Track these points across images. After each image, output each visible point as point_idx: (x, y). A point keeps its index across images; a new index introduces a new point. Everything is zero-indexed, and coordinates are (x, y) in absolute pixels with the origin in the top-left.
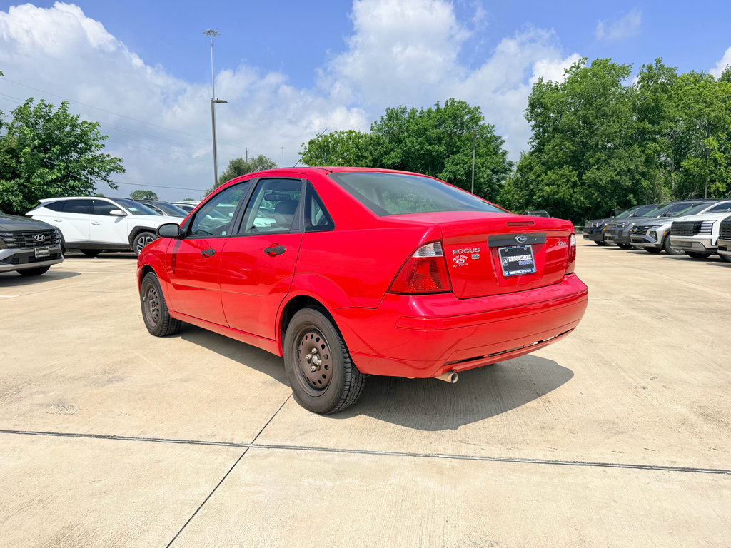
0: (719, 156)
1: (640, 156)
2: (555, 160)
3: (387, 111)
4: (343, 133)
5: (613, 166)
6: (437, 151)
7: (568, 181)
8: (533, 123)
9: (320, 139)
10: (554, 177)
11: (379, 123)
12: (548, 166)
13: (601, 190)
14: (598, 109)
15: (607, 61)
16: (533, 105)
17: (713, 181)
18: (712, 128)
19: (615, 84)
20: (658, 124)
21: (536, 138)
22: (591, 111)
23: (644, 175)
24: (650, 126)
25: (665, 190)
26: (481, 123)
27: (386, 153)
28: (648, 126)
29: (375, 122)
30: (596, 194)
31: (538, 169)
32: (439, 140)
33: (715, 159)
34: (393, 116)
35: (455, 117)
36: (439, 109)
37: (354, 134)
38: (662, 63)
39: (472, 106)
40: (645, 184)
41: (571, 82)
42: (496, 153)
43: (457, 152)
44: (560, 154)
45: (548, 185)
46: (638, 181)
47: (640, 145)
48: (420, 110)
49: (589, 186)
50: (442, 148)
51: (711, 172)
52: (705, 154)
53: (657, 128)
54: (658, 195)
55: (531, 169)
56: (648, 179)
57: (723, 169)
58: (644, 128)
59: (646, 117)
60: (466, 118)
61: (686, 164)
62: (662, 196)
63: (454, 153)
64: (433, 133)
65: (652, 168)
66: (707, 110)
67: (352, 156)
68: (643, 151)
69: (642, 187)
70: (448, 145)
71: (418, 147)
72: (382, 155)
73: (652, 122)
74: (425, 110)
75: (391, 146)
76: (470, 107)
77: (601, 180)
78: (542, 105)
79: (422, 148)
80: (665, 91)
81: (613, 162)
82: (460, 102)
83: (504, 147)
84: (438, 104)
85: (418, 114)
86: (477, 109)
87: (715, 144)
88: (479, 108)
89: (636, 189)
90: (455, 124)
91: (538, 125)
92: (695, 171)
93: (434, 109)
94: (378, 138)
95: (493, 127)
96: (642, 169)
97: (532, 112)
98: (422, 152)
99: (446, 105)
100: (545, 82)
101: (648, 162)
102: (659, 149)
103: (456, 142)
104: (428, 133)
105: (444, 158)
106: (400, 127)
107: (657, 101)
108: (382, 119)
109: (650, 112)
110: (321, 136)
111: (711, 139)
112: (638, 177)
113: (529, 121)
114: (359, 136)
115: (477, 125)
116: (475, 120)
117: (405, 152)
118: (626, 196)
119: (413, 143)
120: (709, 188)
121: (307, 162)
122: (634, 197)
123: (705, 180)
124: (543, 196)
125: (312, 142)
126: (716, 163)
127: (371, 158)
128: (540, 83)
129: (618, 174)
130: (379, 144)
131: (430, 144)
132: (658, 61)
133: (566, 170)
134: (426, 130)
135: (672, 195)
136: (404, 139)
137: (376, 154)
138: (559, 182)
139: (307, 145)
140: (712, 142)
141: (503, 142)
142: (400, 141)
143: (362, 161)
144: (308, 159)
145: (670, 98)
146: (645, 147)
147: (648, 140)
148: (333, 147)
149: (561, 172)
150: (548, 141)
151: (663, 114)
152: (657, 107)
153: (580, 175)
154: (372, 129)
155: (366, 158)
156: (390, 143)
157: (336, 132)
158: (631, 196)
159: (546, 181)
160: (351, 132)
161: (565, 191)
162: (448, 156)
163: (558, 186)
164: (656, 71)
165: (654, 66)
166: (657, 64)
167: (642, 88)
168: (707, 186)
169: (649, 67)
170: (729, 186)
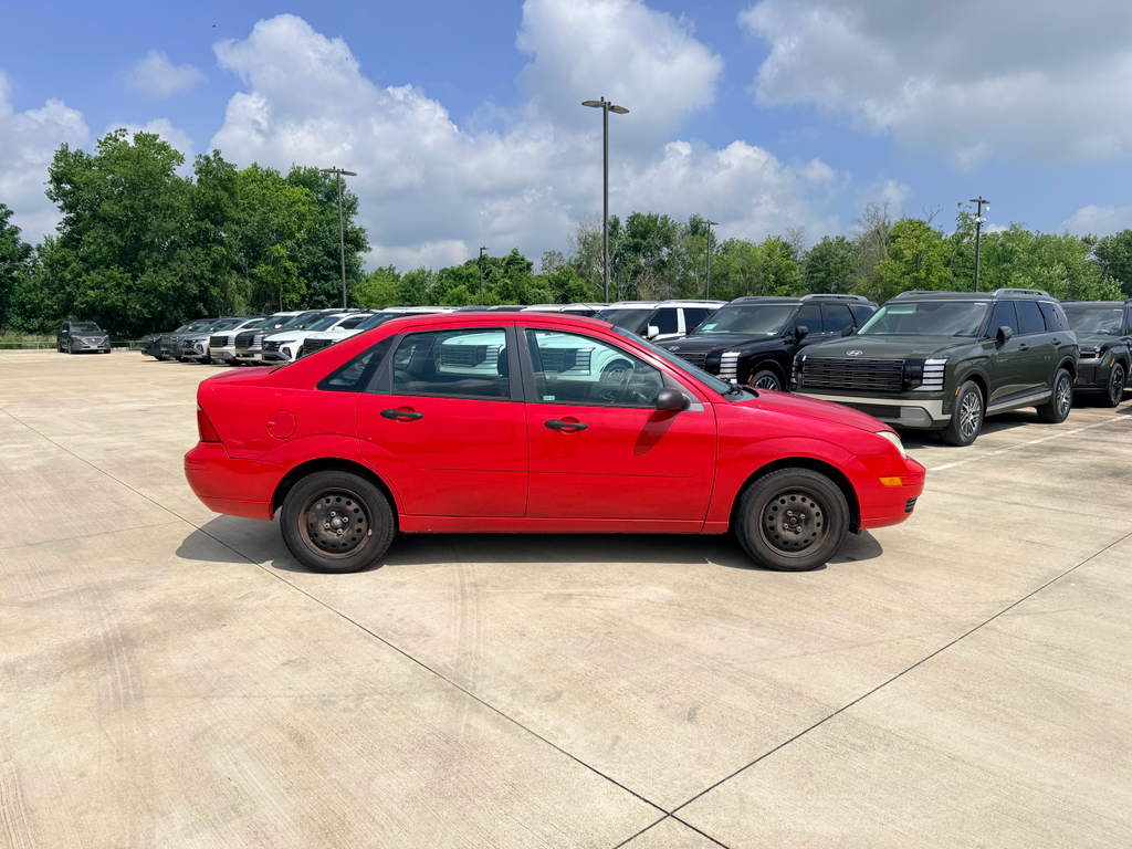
0: (289, 264)
1: (205, 260)
2: (98, 256)
7: (119, 285)
8: (61, 203)
10: (99, 278)
12: (90, 264)
13: (163, 297)
14: (146, 199)
15: (155, 137)
16: (57, 179)
17: (286, 291)
18: (280, 234)
19: (166, 170)
21: (67, 224)
22: (139, 203)
23: (212, 282)
24: (213, 226)
25: (239, 298)
28: (209, 225)
31: (76, 266)
33: (285, 268)
38: (221, 155)
40: (215, 291)
41: (107, 157)
44: (105, 249)
45: (92, 289)
46: (206, 288)
47: (204, 247)
49: (146, 292)
51: (284, 282)
52: (276, 261)
54: (232, 305)
55: (66, 265)
56: (218, 287)
58: (207, 229)
59: (208, 216)
61: (257, 271)
62: (237, 306)
65: (221, 274)
66: (271, 215)
68: (208, 255)
69: (212, 296)
73: (216, 223)
77: (160, 285)
78: (70, 182)
81: (173, 265)
87: (284, 252)
89: (204, 297)
91: (70, 207)
92: (268, 280)
96: (209, 275)
97: (58, 188)
100: (72, 150)
101: (216, 267)
102: (226, 253)
107: (217, 200)
109: (211, 212)
111: (279, 246)
112: (206, 284)
113: (54, 200)
118: (196, 306)
120: (284, 298)
122: (204, 306)
123: (279, 289)
124: (87, 302)
126: (287, 272)
128: (62, 151)
129: (181, 279)
132: (217, 153)
133: (115, 272)
135: (247, 304)
138: (107, 286)
140: (280, 250)
146: (210, 250)
147: (214, 242)
149: (109, 273)
150: (86, 231)
151: (226, 215)
152: (218, 207)
153: (134, 278)
158: (201, 305)
159: (88, 283)
161: (115, 298)
163: (106, 290)
164: (215, 165)
165: (212, 159)
166: (215, 156)
167: (199, 181)
168: (281, 296)
169: (207, 159)
170: (303, 297)
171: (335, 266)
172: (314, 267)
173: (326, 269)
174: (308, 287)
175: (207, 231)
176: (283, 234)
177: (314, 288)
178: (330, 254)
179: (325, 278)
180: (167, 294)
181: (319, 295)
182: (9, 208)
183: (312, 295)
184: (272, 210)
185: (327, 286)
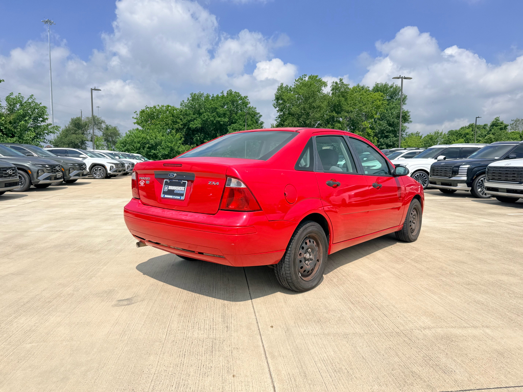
0: (369, 131)
3: (191, 94)
4: (163, 106)
6: (223, 121)
8: (278, 109)
9: (147, 109)
11: (186, 101)
14: (310, 104)
15: (317, 77)
16: (277, 99)
19: (319, 91)
20: (340, 113)
21: (279, 117)
22: (307, 106)
24: (336, 115)
26: (249, 106)
27: (191, 121)
28: (335, 114)
29: (183, 101)
32: (224, 115)
33: (368, 133)
34: (195, 98)
35: (233, 102)
36: (223, 96)
37: (170, 108)
38: (343, 81)
39: (243, 95)
41: (297, 87)
42: (257, 122)
43: (235, 123)
47: (332, 125)
48: (212, 96)
50: (227, 120)
52: (364, 130)
53: (339, 116)
57: (372, 138)
59: (335, 110)
60: (240, 102)
63: (233, 123)
64: (221, 110)
66: (363, 107)
67: (170, 122)
70: (229, 118)
71: (212, 119)
72: (189, 121)
73: (338, 113)
74: (215, 96)
75: (195, 116)
76: (242, 96)
78: (282, 99)
79: (215, 119)
82: (235, 93)
83: (261, 119)
84: (222, 93)
85: (210, 98)
86: (246, 97)
88: (247, 97)
90: (233, 105)
91: (281, 110)
93: (220, 95)
94: (186, 110)
95: (255, 108)
97: (277, 102)
98: (215, 122)
99: (228, 94)
100: (284, 86)
103: (234, 117)
104: (218, 110)
105: (227, 126)
106: (200, 105)
107: (339, 102)
108: (188, 99)
109: (337, 108)
110: (148, 108)
111: (365, 122)
113: (276, 108)
114: (174, 109)
115: (246, 107)
116: (245, 104)
117: (204, 120)
119: (209, 116)
121: (138, 124)
125: (143, 112)
126: (369, 135)
127: (182, 123)
128: (281, 86)
130: (186, 114)
131: (219, 117)
132: (341, 80)
134: (216, 108)
136: (203, 113)
137: (185, 121)
139: (138, 113)
140: (367, 124)
141: (261, 116)
142: (200, 114)
143: (176, 124)
144: (140, 122)
146: (334, 126)
148: (157, 115)
150: (286, 120)
151: (342, 108)
152: (339, 105)
154: (181, 105)
155: (178, 123)
156: (194, 114)
157: (158, 105)
160: (168, 106)
162: (230, 125)
164: (340, 85)
165: (339, 83)
166: (340, 81)
167: (333, 94)
169: (336, 83)
171: (392, 130)
172: (382, 132)
173: (387, 132)
174: (378, 141)
175: (333, 117)
176: (368, 116)
177: (381, 142)
178: (390, 125)
179: (387, 137)
181: (383, 145)
182: (261, 114)
184: (364, 105)
185: (387, 141)
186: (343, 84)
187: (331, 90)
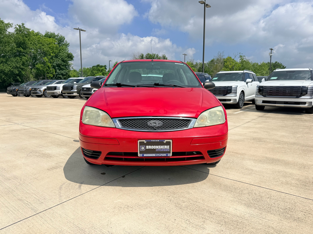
0: (49, 64)
1: (20, 62)
5: (9, 65)
13: (6, 74)
17: (48, 73)
18: (45, 54)
20: (26, 50)
23: (22, 69)
24: (23, 50)
25: (31, 76)
28: (22, 50)
30: (4, 76)
38: (24, 25)
40: (23, 73)
46: (20, 71)
51: (47, 70)
52: (44, 63)
53: (25, 51)
54: (29, 77)
56: (24, 71)
58: (21, 51)
59: (21, 46)
61: (37, 66)
62: (30, 78)
65: (25, 67)
66: (43, 47)
68: (21, 60)
69: (22, 74)
73: (24, 49)
77: (5, 70)
80: (27, 37)
81: (9, 63)
87: (47, 60)
89: (20, 75)
92: (41, 69)
96: (22, 67)
101: (23, 64)
102: (27, 59)
107: (24, 40)
109: (21, 44)
112: (20, 70)
118: (16, 77)
122: (19, 77)
123: (45, 73)
126: (48, 67)
129: (12, 68)
132: (23, 24)
135: (34, 78)
140: (46, 59)
145: (29, 40)
146: (22, 58)
147: (22, 55)
151: (27, 46)
152: (24, 43)
158: (18, 77)
164: (22, 28)
166: (22, 25)
167: (17, 34)
168: (46, 75)
169: (19, 26)
170: (54, 75)
171: (64, 65)
172: (58, 66)
173: (62, 66)
174: (56, 72)
175: (20, 52)
177: (58, 73)
178: (64, 61)
179: (62, 69)
180: (8, 73)
181: (60, 75)
183: (57, 75)
184: (43, 45)
185: (62, 72)
186: (25, 28)
187: (15, 31)
